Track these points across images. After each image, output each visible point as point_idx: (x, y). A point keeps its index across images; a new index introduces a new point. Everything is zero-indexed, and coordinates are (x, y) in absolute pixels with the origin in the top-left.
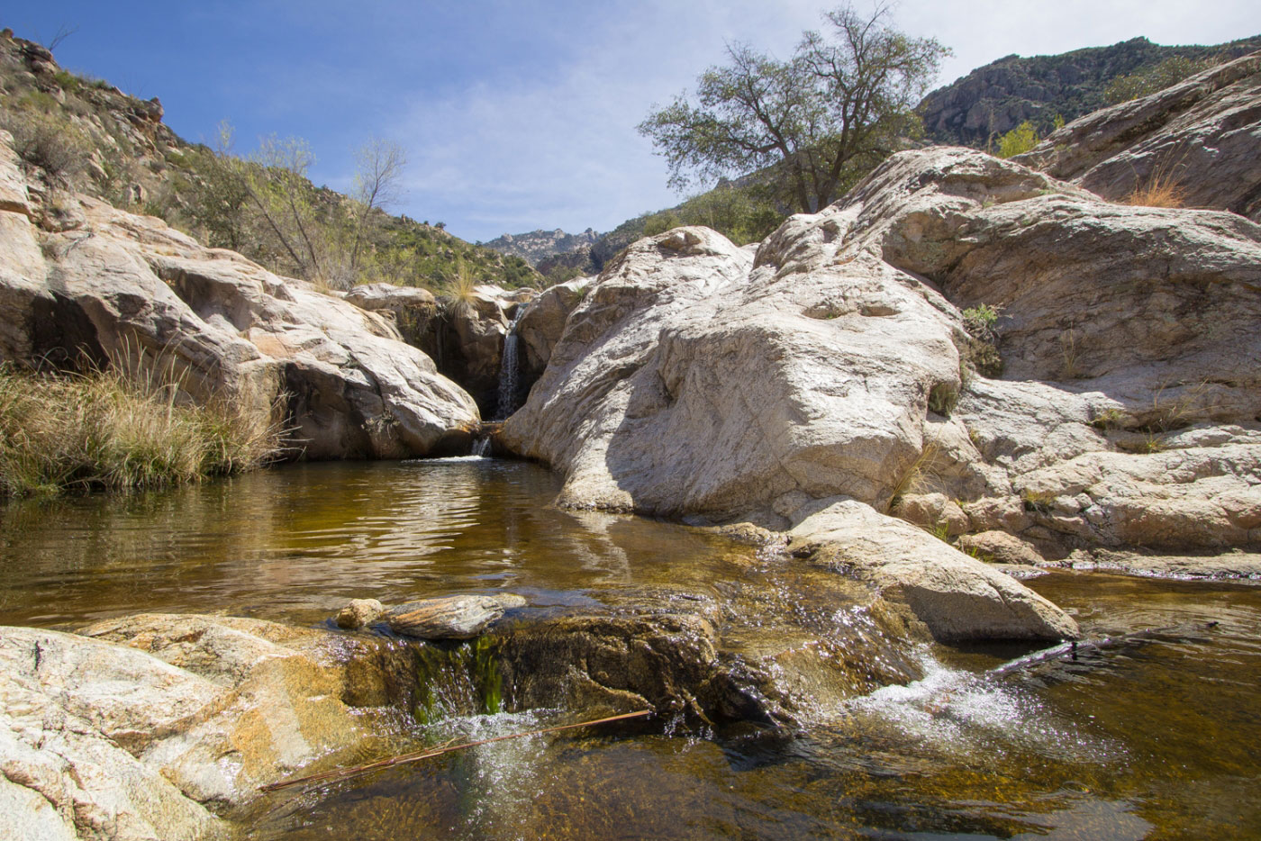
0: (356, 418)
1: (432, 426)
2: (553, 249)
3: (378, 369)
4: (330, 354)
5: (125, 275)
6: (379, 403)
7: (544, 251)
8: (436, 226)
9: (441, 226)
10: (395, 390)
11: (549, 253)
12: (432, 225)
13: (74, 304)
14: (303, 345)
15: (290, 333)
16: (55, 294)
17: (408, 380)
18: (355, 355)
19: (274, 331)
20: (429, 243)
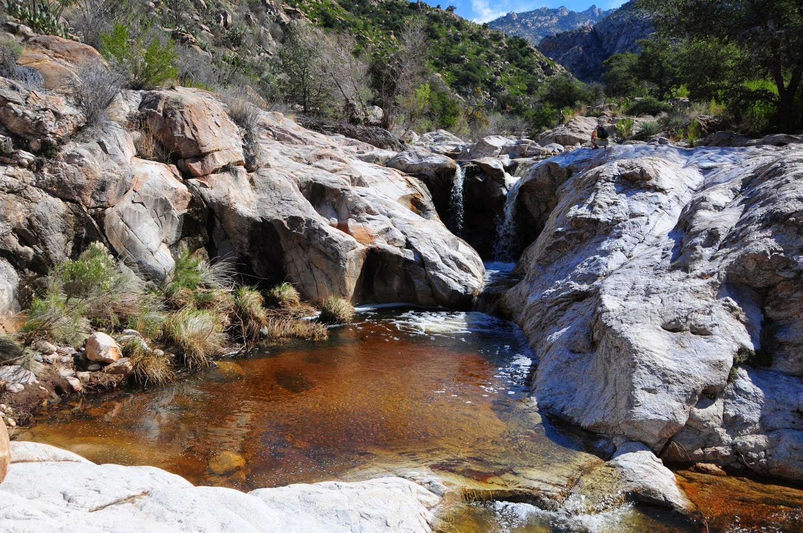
0: (408, 280)
1: (456, 292)
2: (557, 26)
3: (424, 250)
4: (395, 239)
5: (292, 202)
6: (423, 274)
7: (547, 28)
8: (448, 9)
9: (451, 9)
10: (434, 266)
11: (552, 30)
12: (444, 8)
13: (270, 223)
14: (379, 233)
15: (371, 223)
16: (262, 218)
17: (442, 257)
18: (409, 239)
19: (362, 221)
20: (440, 27)
